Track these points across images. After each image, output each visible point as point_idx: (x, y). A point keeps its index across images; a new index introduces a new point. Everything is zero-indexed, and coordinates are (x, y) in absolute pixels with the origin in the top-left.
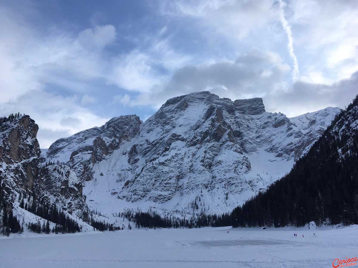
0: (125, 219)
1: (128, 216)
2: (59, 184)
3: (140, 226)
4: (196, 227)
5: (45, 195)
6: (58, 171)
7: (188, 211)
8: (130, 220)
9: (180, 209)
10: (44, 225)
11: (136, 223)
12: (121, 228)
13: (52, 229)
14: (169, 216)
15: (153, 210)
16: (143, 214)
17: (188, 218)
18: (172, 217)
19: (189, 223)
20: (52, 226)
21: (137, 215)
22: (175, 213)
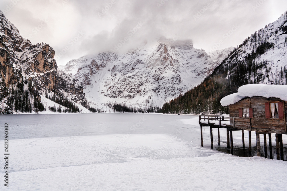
0: (108, 107)
1: (109, 105)
2: (69, 86)
3: (116, 111)
4: (147, 113)
5: (61, 92)
6: (68, 78)
7: (143, 104)
8: (110, 107)
9: (139, 103)
10: (58, 108)
11: (113, 109)
12: (105, 111)
13: (63, 110)
14: (132, 106)
15: (124, 103)
16: (117, 105)
17: (143, 108)
18: (134, 107)
19: (143, 110)
20: (63, 108)
21: (114, 106)
22: (136, 105)
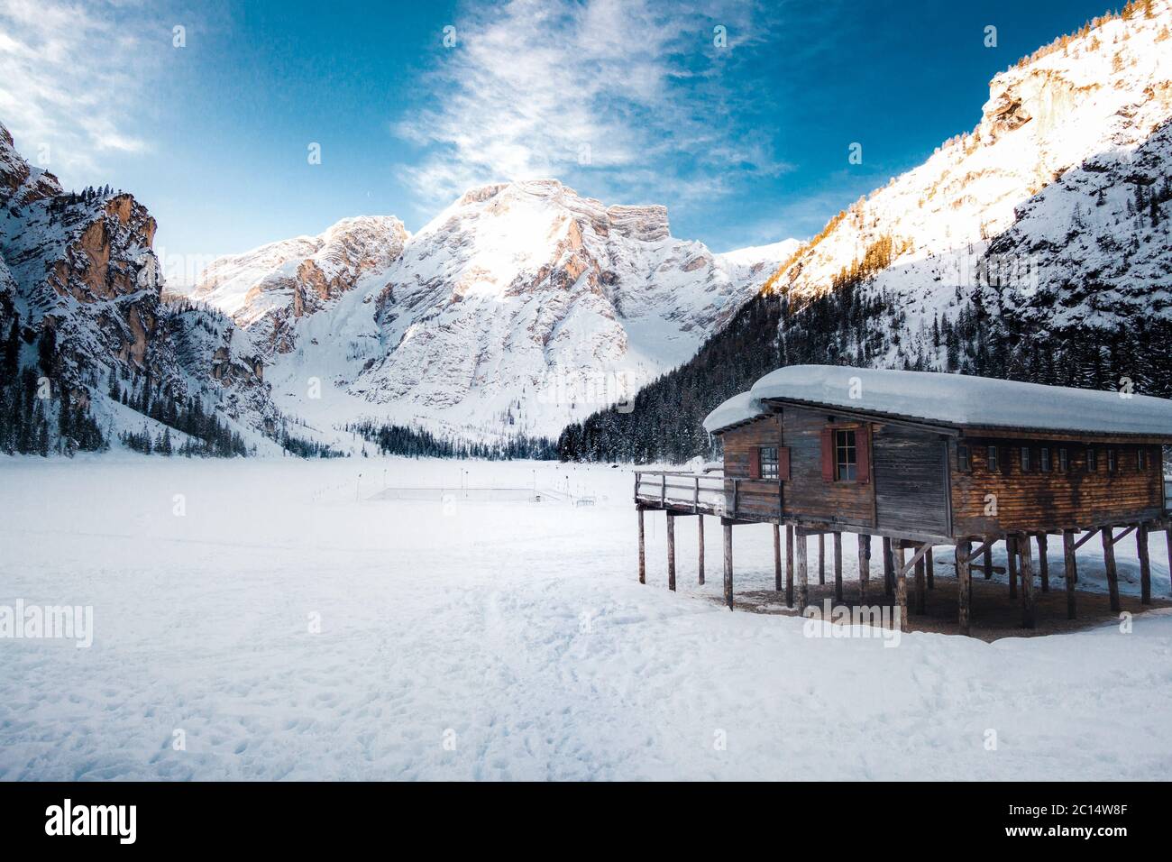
0: (359, 436)
1: (366, 430)
2: (208, 355)
3: (388, 452)
4: (503, 459)
5: (176, 376)
6: (206, 326)
7: (491, 427)
8: (367, 439)
9: (475, 422)
10: (159, 439)
11: (379, 446)
12: (346, 454)
13: (177, 449)
14: (450, 436)
15: (420, 422)
16: (396, 429)
17: (489, 441)
18: (456, 438)
19: (489, 450)
20: (179, 439)
21: (384, 431)
22: (466, 430)
